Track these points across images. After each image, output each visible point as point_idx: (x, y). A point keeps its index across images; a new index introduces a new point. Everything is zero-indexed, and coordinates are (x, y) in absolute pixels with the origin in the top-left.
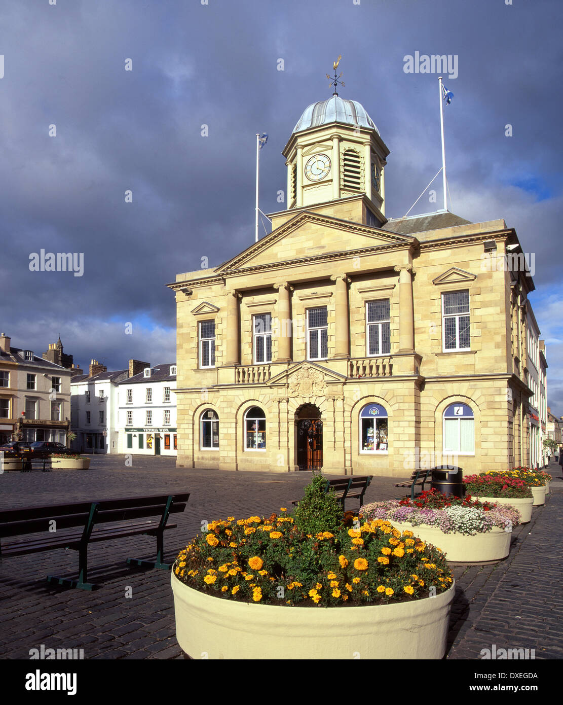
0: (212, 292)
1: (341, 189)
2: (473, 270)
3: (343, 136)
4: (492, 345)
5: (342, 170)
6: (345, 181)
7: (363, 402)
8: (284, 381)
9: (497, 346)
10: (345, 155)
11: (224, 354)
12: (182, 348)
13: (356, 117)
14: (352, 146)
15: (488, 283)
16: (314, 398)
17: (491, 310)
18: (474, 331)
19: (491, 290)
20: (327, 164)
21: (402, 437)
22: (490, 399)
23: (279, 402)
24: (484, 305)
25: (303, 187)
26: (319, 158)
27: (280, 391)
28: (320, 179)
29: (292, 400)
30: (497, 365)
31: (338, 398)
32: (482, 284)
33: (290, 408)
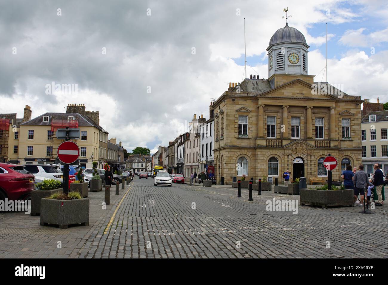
0: (247, 102)
1: (303, 70)
2: (352, 112)
3: (304, 49)
4: (357, 139)
6: (303, 66)
9: (359, 139)
11: (253, 132)
12: (230, 127)
14: (304, 52)
15: (357, 117)
17: (357, 127)
18: (352, 133)
20: (298, 58)
23: (288, 156)
24: (355, 124)
25: (288, 65)
26: (294, 55)
27: (288, 151)
28: (295, 64)
29: (293, 155)
30: (359, 146)
31: (313, 155)
32: (355, 117)
33: (292, 158)
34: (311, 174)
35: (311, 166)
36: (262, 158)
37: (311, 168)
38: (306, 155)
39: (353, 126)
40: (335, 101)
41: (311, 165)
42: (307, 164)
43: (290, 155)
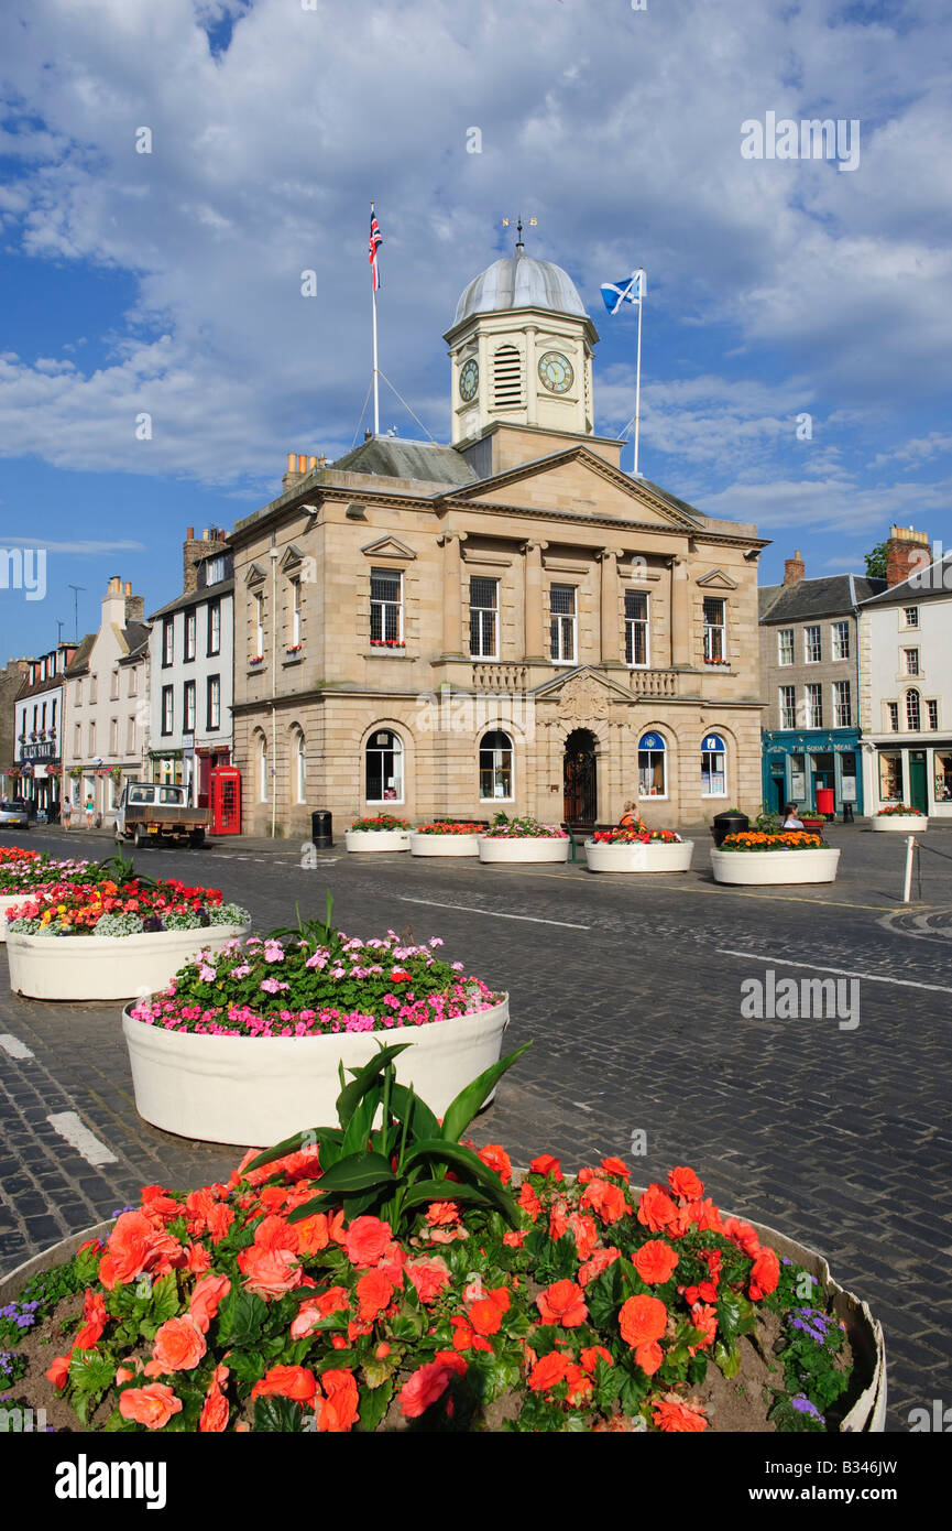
0: (399, 520)
7: (645, 730)
8: (555, 694)
11: (426, 634)
16: (592, 721)
17: (748, 628)
19: (749, 605)
20: (568, 372)
22: (747, 730)
23: (548, 725)
24: (742, 620)
25: (536, 395)
26: (559, 359)
28: (560, 393)
29: (563, 723)
30: (752, 692)
31: (625, 722)
32: (740, 595)
33: (561, 735)
34: (621, 790)
35: (621, 762)
36: (462, 735)
37: (621, 771)
38: (604, 723)
39: (727, 626)
40: (691, 535)
41: (621, 757)
42: (608, 754)
43: (552, 720)
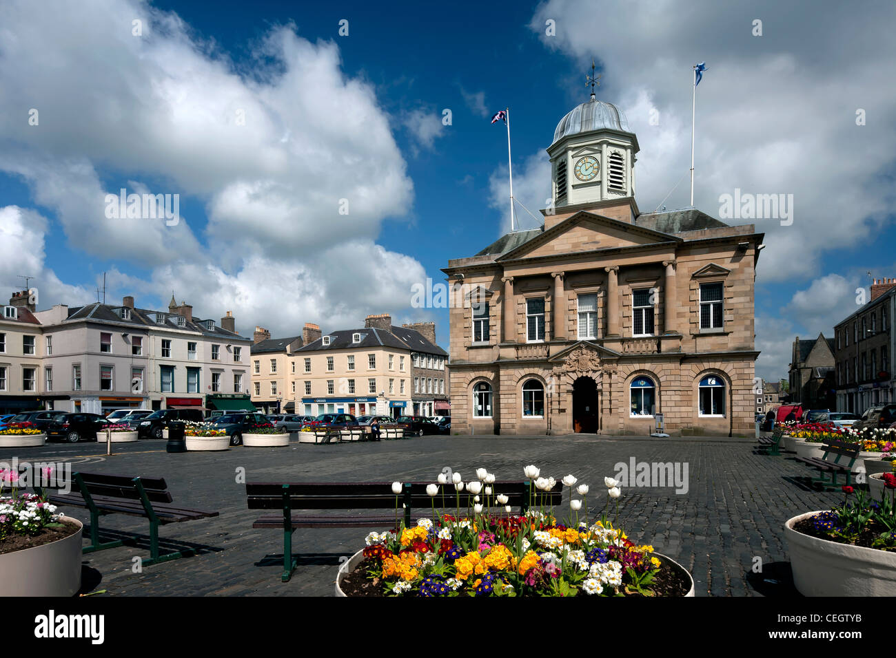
1: (608, 190)
2: (727, 265)
3: (611, 141)
4: (743, 328)
5: (610, 172)
6: (611, 181)
7: (634, 376)
8: (565, 358)
9: (746, 329)
10: (611, 157)
12: (456, 327)
13: (619, 122)
14: (618, 150)
15: (742, 277)
16: (591, 372)
17: (742, 299)
18: (727, 316)
19: (743, 282)
20: (596, 165)
21: (670, 404)
22: (741, 371)
24: (737, 294)
25: (573, 186)
26: (589, 160)
27: (559, 366)
28: (589, 180)
29: (570, 374)
30: (746, 344)
31: (614, 372)
32: (736, 277)
33: (568, 381)
34: (611, 412)
35: (610, 395)
36: (509, 383)
37: (610, 401)
38: (599, 373)
39: (729, 300)
40: (676, 246)
41: (610, 392)
42: (601, 391)
43: (562, 373)
